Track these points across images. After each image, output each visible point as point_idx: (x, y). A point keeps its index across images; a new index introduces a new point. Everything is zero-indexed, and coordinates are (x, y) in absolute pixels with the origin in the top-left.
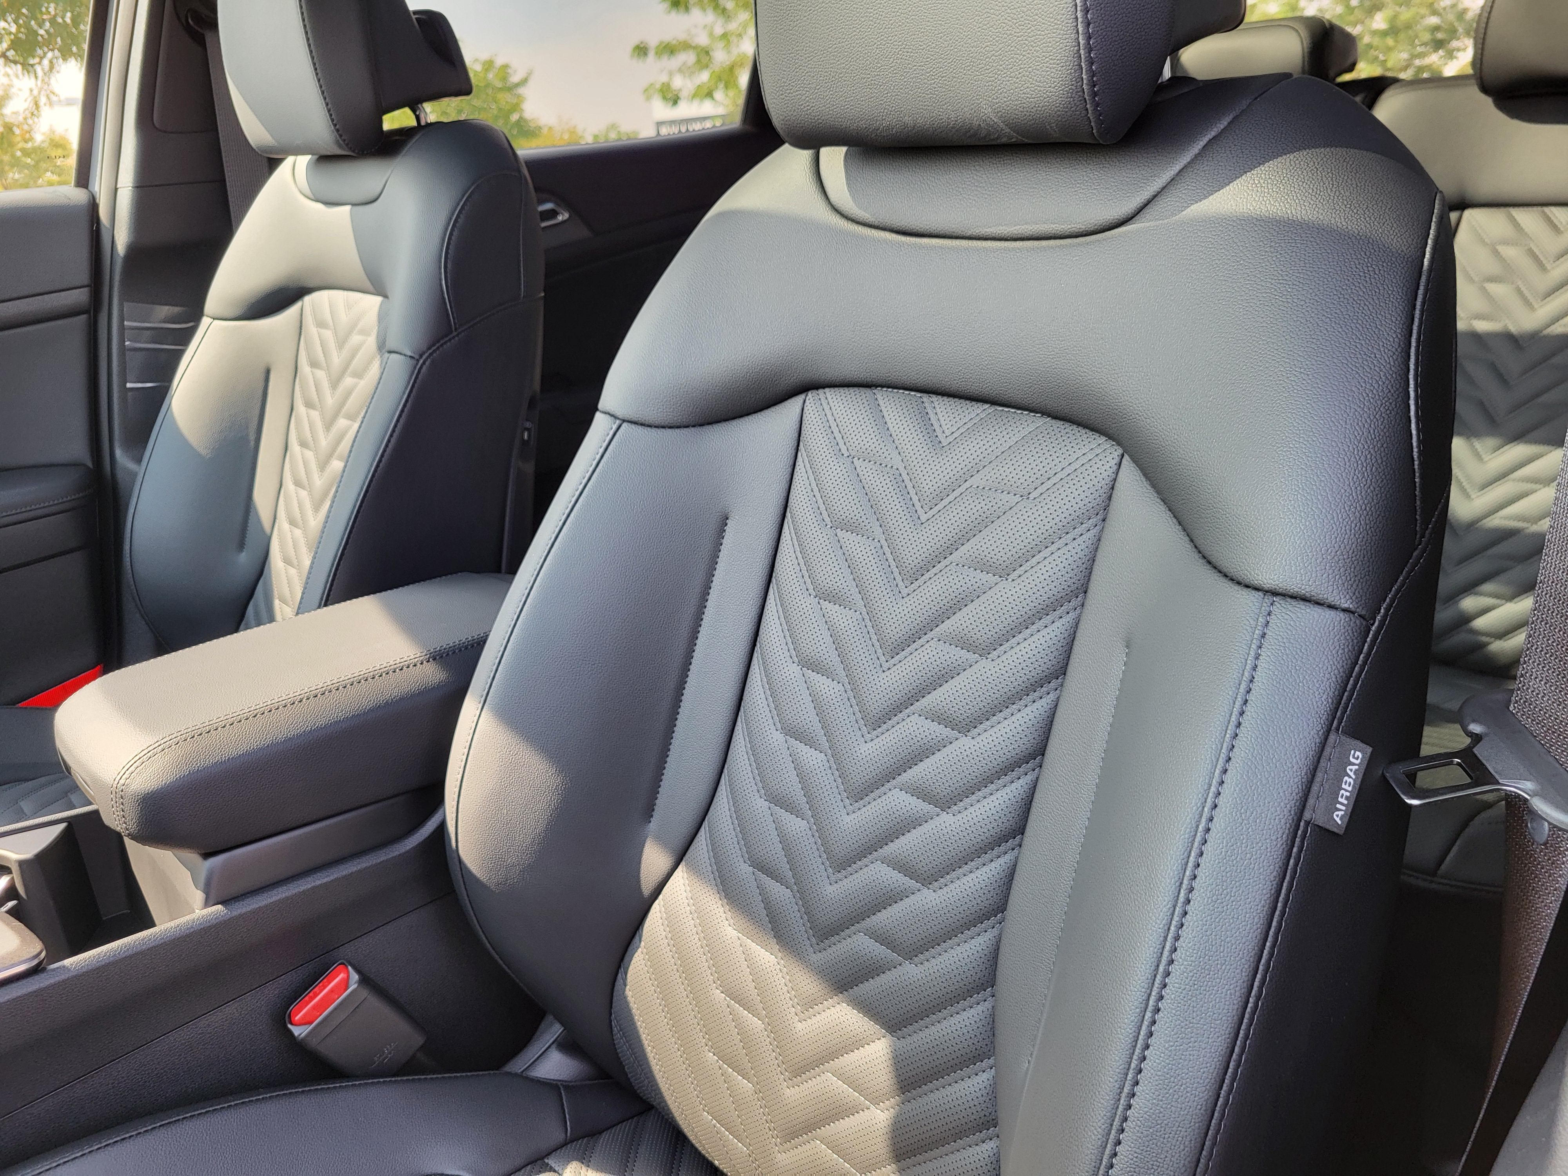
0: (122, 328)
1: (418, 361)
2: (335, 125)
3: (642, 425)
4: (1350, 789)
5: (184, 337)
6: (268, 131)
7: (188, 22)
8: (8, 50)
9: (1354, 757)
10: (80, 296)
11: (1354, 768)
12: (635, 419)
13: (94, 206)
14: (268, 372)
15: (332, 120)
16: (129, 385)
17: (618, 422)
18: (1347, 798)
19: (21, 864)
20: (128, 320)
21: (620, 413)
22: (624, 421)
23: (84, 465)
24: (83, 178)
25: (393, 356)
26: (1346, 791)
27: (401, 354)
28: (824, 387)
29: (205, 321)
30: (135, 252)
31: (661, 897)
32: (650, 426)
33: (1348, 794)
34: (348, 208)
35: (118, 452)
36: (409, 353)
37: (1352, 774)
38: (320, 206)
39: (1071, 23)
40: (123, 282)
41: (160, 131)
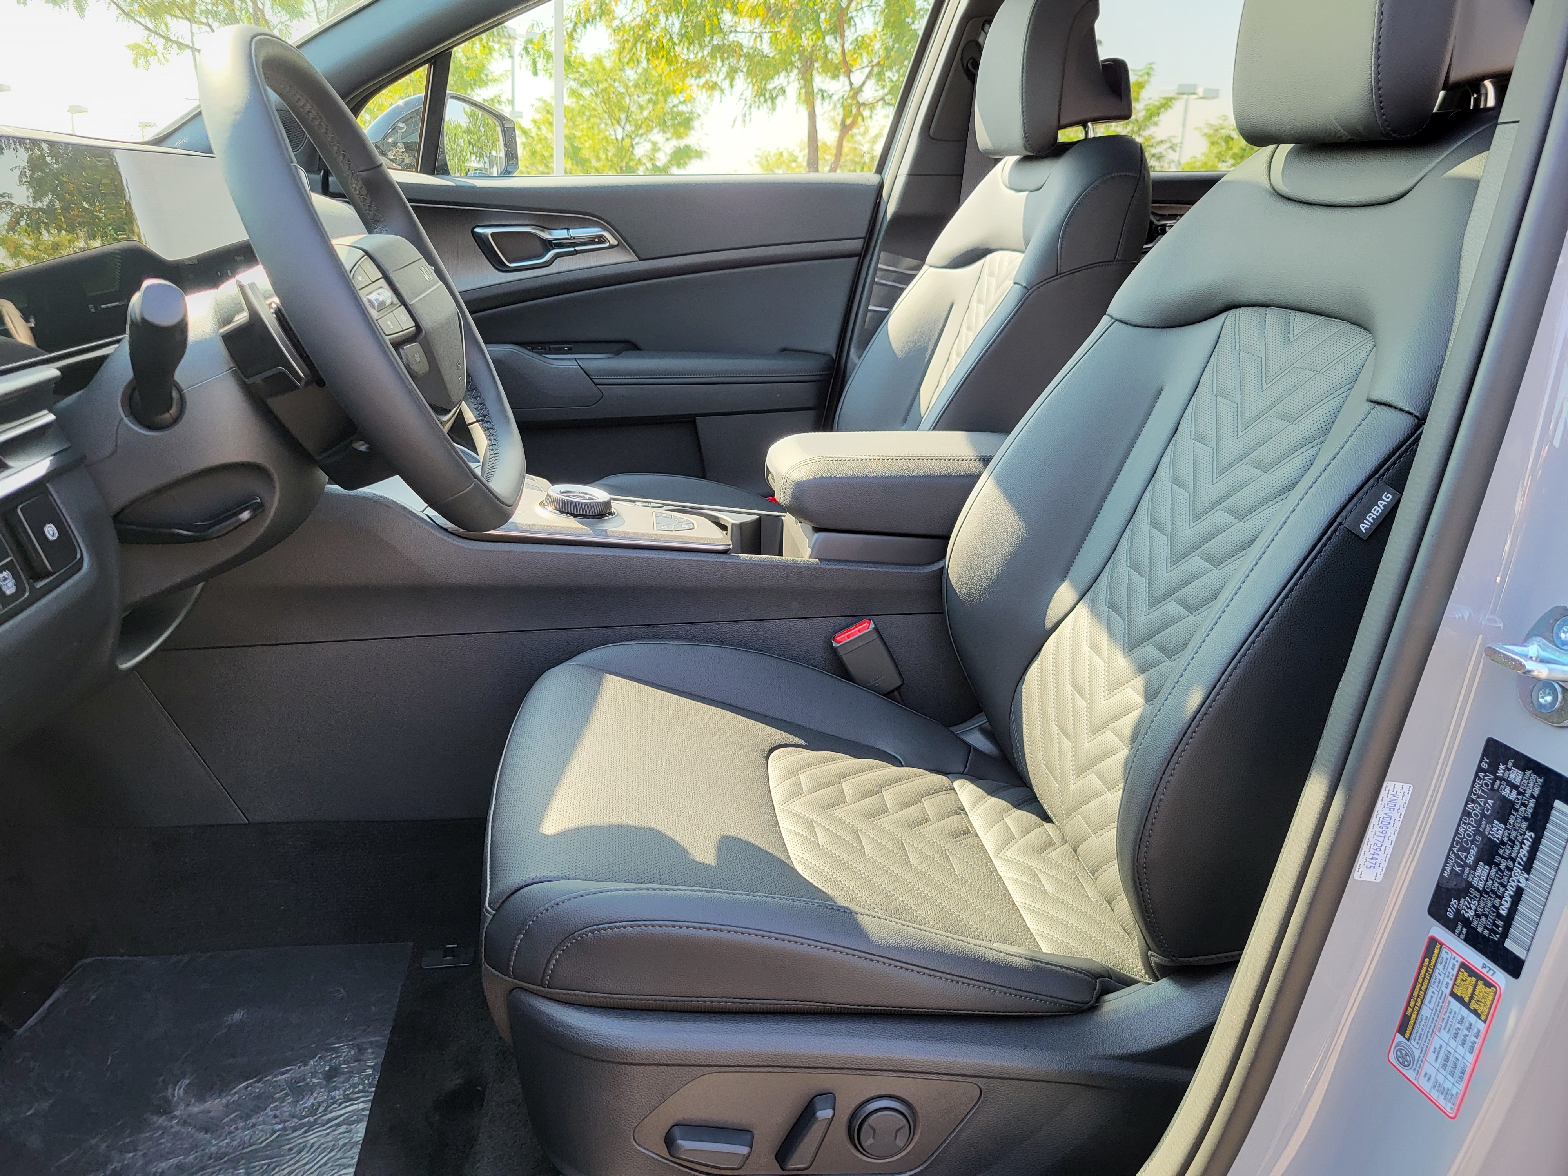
0: (876, 268)
1: (1029, 290)
2: (1025, 134)
3: (1126, 323)
4: (1378, 514)
5: (907, 279)
6: (990, 138)
7: (967, 67)
8: (887, 95)
9: (1385, 496)
10: (856, 245)
11: (1384, 503)
12: (1126, 320)
13: (881, 186)
14: (952, 305)
15: (1024, 130)
16: (870, 308)
17: (1113, 321)
18: (1373, 519)
19: (733, 525)
20: (881, 264)
21: (1115, 316)
22: (1117, 320)
23: (831, 356)
24: (880, 169)
25: (1016, 285)
26: (1374, 514)
27: (1019, 284)
28: (1241, 307)
29: (925, 267)
30: (896, 217)
31: (1057, 630)
32: (1130, 325)
33: (1375, 517)
34: (1026, 193)
35: (852, 351)
36: (1024, 285)
37: (1381, 506)
38: (1012, 192)
39: (1368, 66)
40: (883, 238)
41: (933, 139)
